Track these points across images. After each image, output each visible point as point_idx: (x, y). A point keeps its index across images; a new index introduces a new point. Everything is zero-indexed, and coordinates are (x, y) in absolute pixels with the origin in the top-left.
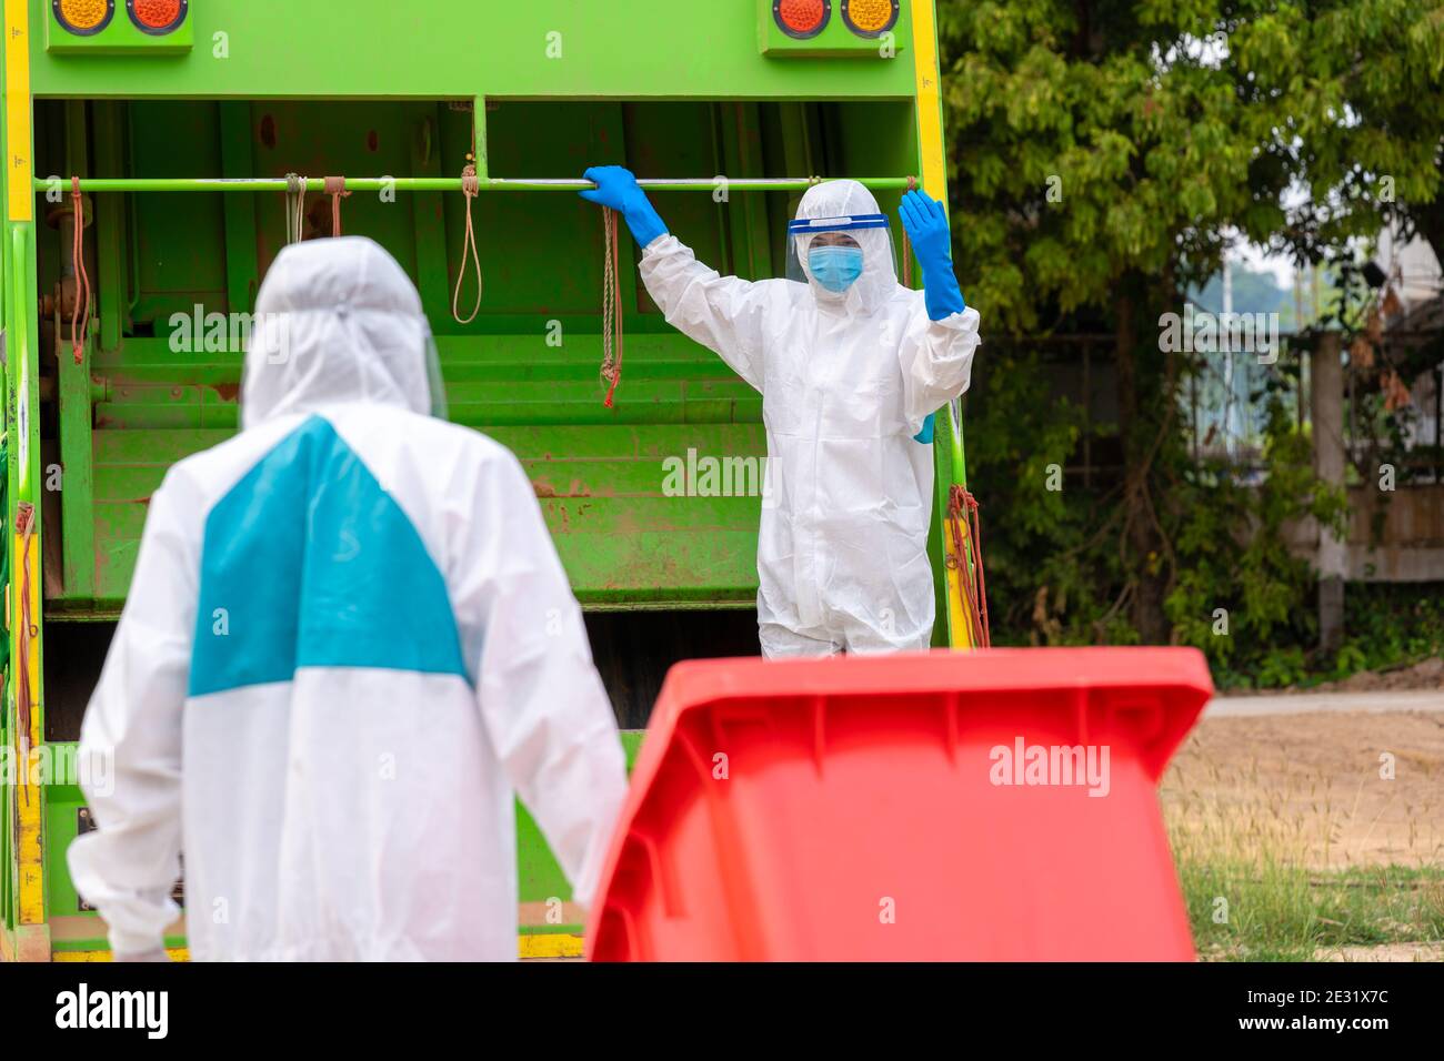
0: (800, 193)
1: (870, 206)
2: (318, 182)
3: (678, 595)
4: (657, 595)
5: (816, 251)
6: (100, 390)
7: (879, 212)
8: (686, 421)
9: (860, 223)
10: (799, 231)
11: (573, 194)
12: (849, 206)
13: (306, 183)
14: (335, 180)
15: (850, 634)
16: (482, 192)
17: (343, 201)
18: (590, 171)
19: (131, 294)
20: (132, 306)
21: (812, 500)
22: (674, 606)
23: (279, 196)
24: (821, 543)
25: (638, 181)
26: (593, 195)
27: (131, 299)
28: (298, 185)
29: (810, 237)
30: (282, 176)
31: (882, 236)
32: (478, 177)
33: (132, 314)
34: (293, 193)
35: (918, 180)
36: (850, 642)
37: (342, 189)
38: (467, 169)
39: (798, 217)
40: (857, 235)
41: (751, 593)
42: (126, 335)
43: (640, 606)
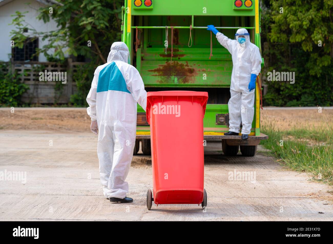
0: (237, 29)
1: (247, 32)
2: (170, 27)
3: (222, 85)
4: (219, 85)
5: (239, 38)
6: (143, 55)
7: (248, 33)
8: (226, 61)
9: (245, 34)
10: (237, 35)
11: (206, 29)
12: (244, 32)
13: (168, 27)
14: (172, 27)
15: (242, 92)
16: (193, 29)
17: (173, 30)
18: (208, 26)
19: (149, 41)
20: (149, 43)
21: (237, 73)
22: (222, 87)
23: (164, 29)
24: (238, 79)
25: (215, 27)
26: (208, 29)
27: (149, 42)
28: (167, 28)
29: (238, 36)
30: (165, 26)
31: (249, 37)
32: (192, 27)
33: (149, 44)
34: (166, 29)
35: (255, 28)
36: (242, 93)
37: (173, 28)
38: (191, 25)
39: (237, 33)
40: (245, 36)
41: (230, 86)
42: (147, 47)
43: (217, 87)
